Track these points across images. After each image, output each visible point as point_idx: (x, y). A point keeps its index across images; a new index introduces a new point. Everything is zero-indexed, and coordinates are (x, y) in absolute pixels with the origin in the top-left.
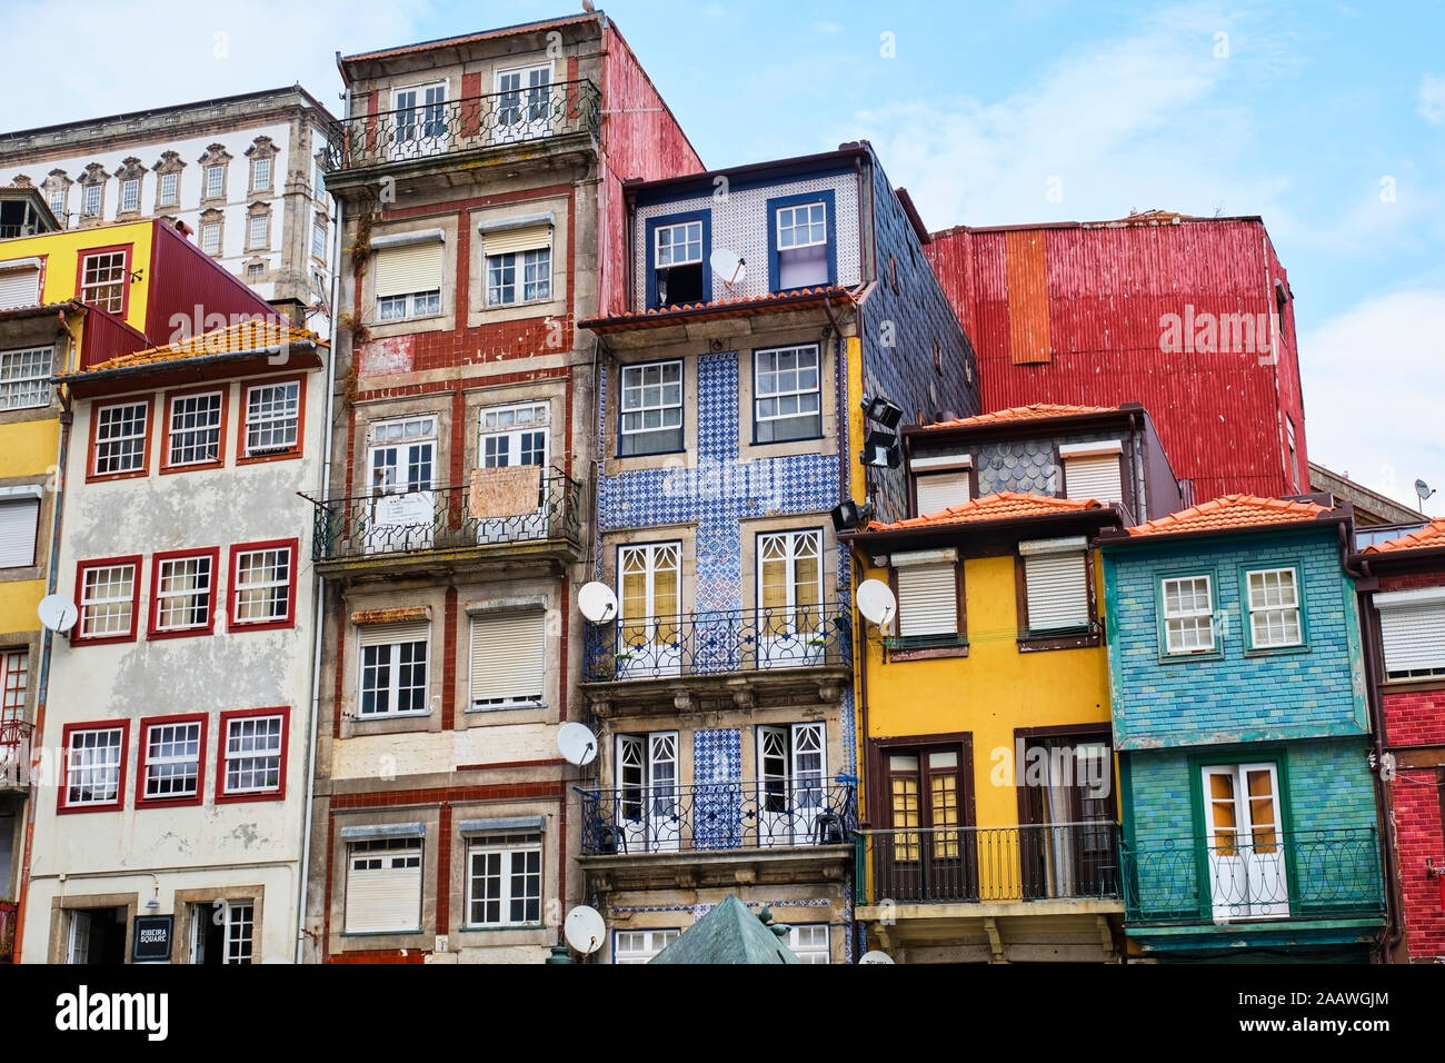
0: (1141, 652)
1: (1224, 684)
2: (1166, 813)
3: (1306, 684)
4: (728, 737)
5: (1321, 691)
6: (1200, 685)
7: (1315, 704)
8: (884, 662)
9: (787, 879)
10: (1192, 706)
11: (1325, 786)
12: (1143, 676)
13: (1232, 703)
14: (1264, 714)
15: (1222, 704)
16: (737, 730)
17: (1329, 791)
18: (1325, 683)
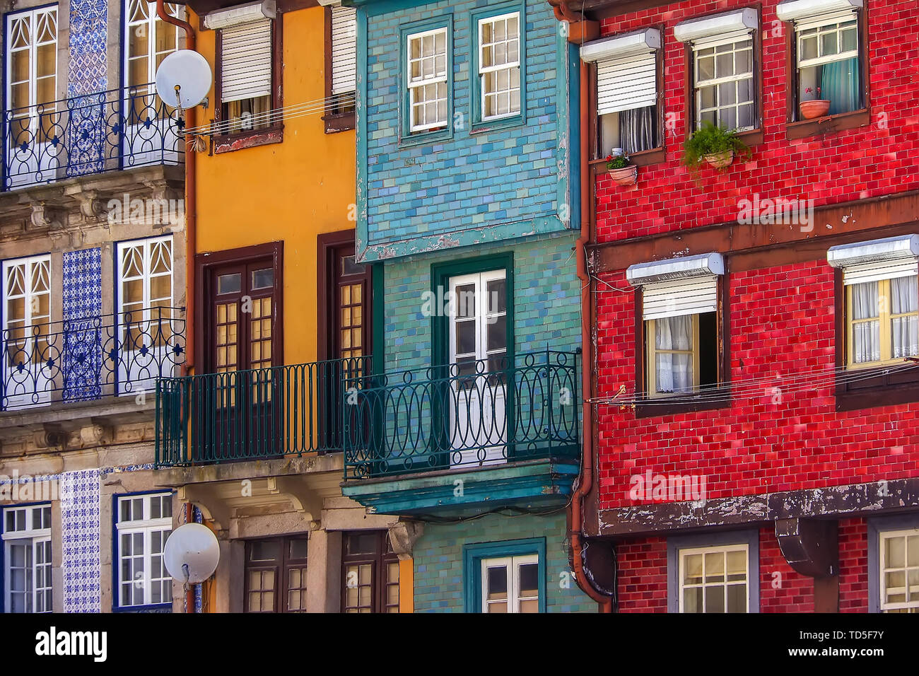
0: (385, 133)
1: (453, 171)
2: (411, 340)
3: (520, 167)
4: (91, 260)
5: (534, 175)
6: (432, 174)
7: (525, 192)
8: (211, 155)
9: (138, 438)
10: (425, 202)
11: (543, 297)
12: (386, 166)
13: (459, 196)
14: (482, 209)
15: (450, 198)
16: (98, 249)
17: (547, 304)
18: (537, 165)
